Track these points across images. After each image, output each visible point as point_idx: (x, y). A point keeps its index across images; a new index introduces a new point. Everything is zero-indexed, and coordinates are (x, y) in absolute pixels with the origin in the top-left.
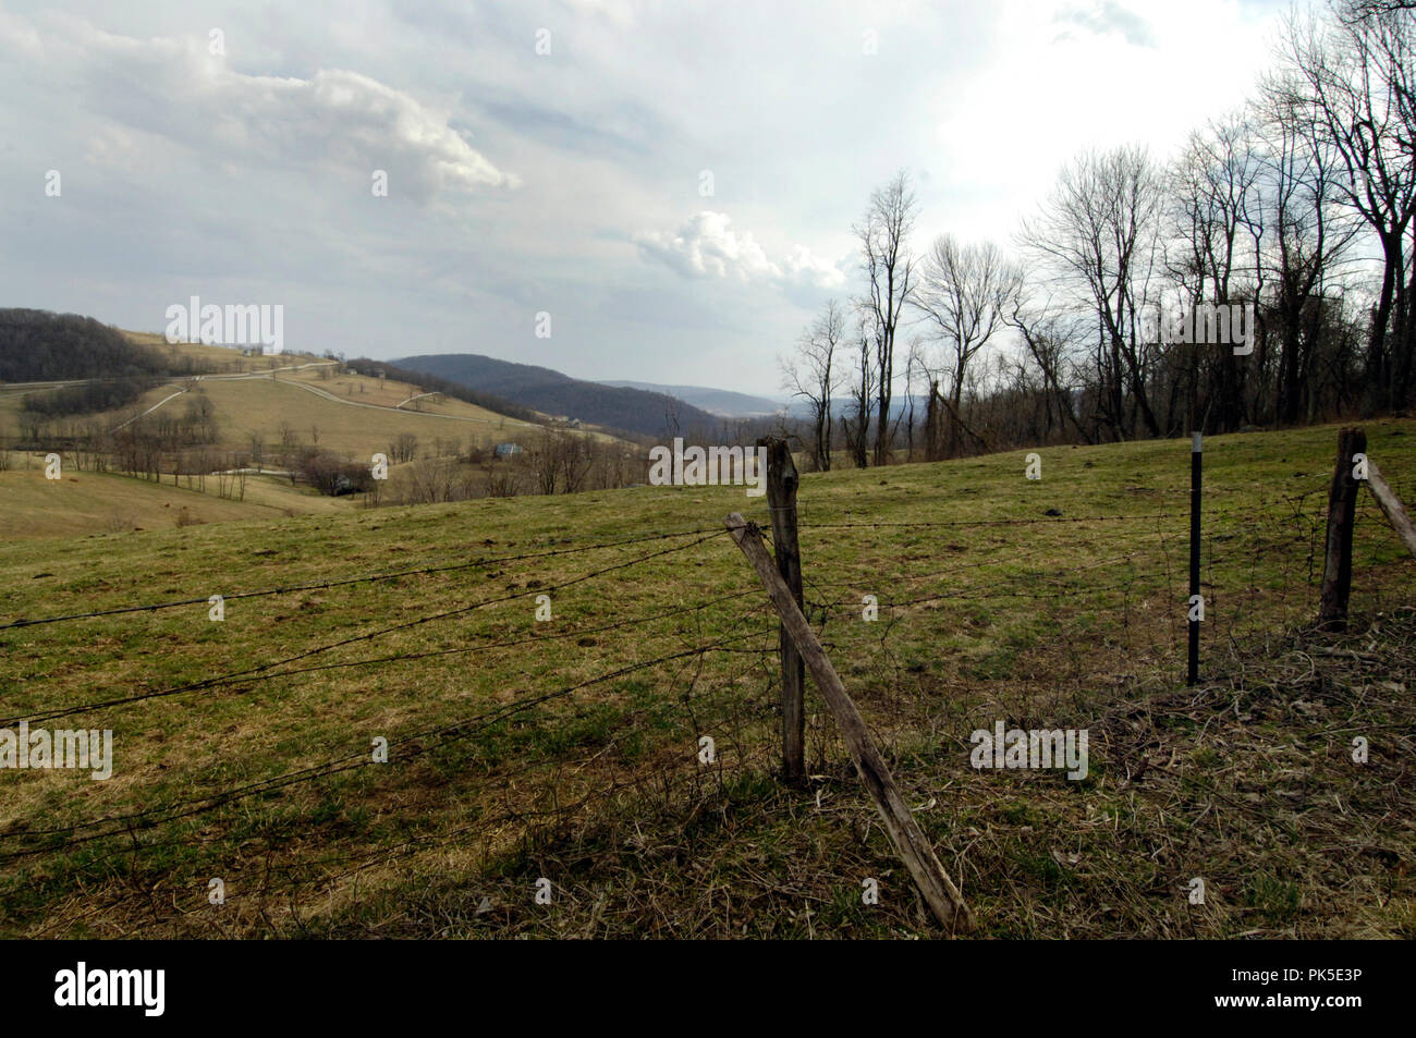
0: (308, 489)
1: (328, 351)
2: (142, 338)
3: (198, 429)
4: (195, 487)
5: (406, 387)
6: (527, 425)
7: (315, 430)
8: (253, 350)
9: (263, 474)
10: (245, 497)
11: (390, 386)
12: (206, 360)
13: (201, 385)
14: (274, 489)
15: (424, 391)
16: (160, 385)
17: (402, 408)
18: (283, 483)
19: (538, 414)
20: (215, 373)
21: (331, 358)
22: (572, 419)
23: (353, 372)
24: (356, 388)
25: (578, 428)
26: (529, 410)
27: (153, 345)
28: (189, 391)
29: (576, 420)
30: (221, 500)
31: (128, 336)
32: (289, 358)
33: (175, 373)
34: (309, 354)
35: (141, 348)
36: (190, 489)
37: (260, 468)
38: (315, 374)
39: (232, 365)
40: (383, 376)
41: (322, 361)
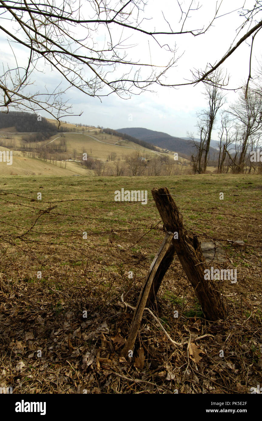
0: (84, 167)
1: (98, 126)
2: (52, 121)
3: (62, 148)
4: (55, 164)
5: (118, 138)
6: (152, 151)
7: (91, 150)
8: (79, 125)
9: (75, 162)
10: (66, 168)
11: (113, 137)
12: (66, 128)
13: (65, 135)
14: (76, 166)
15: (123, 139)
16: (55, 135)
17: (116, 144)
18: (79, 164)
19: (157, 148)
20: (68, 132)
21: (99, 128)
22: (167, 150)
23: (104, 133)
24: (104, 138)
25: (168, 153)
26: (154, 146)
27: (54, 123)
28: (61, 137)
29: (168, 151)
30: (60, 168)
31: (48, 120)
32: (87, 128)
33: (59, 132)
34: (94, 127)
35: (51, 124)
36: (53, 164)
37: (74, 160)
38: (94, 133)
39: (73, 130)
40: (112, 134)
41: (97, 129)
